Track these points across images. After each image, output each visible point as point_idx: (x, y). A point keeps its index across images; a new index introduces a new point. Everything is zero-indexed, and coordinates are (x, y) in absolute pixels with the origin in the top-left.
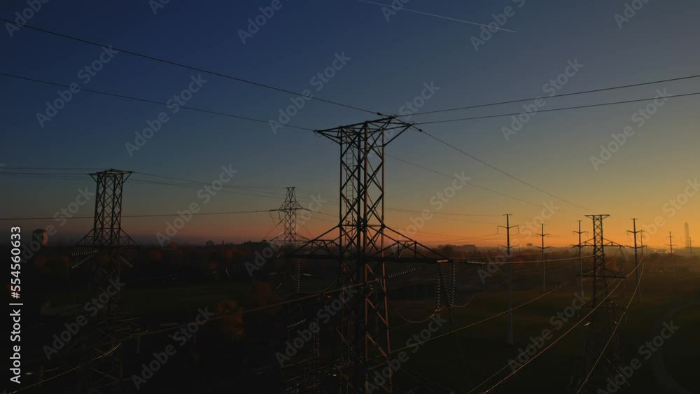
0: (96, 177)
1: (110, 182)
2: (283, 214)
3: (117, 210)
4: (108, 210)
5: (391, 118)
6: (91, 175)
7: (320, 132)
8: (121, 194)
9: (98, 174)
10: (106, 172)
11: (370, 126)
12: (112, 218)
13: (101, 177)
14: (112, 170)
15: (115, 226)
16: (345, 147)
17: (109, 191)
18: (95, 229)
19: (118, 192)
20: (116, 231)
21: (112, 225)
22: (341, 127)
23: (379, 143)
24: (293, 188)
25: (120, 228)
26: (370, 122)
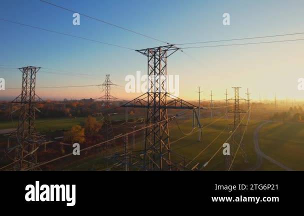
0: (22, 70)
1: (29, 72)
2: (104, 87)
3: (33, 85)
4: (29, 85)
5: (172, 45)
6: (19, 69)
7: (138, 51)
8: (35, 78)
9: (23, 68)
10: (27, 67)
11: (162, 49)
12: (31, 89)
13: (25, 70)
14: (31, 67)
15: (32, 93)
16: (150, 58)
17: (29, 77)
18: (22, 94)
19: (33, 77)
20: (32, 95)
21: (31, 93)
22: (148, 49)
23: (165, 56)
24: (109, 75)
25: (35, 94)
26: (162, 47)
